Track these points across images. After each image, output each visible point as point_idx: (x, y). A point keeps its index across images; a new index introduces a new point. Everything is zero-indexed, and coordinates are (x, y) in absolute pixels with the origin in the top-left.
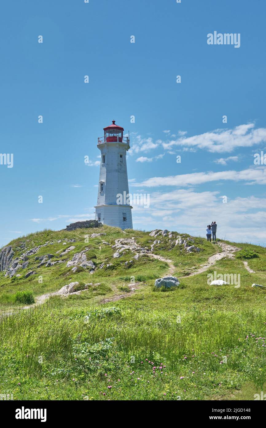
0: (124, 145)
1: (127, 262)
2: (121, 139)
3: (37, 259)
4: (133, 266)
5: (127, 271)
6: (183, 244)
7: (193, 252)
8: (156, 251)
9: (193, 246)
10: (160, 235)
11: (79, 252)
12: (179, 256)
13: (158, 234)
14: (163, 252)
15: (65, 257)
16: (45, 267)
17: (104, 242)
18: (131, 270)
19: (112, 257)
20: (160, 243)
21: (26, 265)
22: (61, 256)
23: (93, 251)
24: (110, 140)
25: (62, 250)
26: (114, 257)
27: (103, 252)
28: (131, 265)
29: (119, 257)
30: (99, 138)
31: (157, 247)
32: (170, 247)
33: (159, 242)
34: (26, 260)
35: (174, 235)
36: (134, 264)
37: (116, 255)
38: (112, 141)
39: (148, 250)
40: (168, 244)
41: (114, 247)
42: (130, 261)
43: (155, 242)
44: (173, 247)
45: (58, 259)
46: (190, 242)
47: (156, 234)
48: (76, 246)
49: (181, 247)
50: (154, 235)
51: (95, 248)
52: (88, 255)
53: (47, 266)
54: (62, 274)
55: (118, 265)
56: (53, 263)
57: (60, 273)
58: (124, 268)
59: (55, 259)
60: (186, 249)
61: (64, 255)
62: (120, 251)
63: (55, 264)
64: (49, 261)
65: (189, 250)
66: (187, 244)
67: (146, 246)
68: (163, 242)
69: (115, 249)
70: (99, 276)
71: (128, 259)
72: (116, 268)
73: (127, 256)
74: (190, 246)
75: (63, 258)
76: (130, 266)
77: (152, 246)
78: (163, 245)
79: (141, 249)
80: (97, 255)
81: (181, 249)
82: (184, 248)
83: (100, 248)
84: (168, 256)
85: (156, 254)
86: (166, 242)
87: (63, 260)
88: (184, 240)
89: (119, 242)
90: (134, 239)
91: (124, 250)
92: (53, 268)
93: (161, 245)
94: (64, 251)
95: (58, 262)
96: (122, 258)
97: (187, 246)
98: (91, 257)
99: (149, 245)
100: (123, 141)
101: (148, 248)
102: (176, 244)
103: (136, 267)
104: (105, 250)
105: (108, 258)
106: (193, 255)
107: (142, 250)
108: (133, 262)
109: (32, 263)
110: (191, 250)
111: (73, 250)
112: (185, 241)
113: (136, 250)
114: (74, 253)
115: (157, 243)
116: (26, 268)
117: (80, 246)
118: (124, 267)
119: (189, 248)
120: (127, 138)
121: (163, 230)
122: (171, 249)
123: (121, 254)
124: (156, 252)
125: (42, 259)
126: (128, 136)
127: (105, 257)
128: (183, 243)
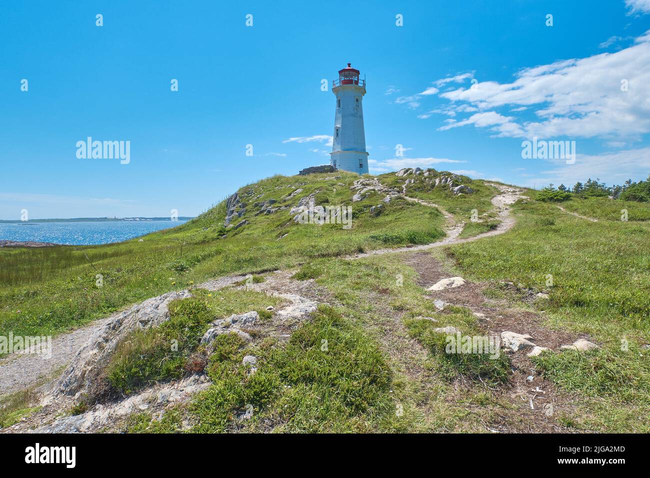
0: (360, 88)
1: (374, 207)
2: (357, 82)
3: (256, 205)
4: (383, 212)
5: (375, 221)
6: (448, 183)
7: (464, 194)
8: (411, 191)
9: (463, 185)
10: (411, 173)
11: (307, 196)
12: (445, 198)
13: (408, 172)
14: (421, 194)
15: (290, 202)
16: (262, 216)
17: (340, 184)
18: (381, 219)
19: (351, 200)
20: (414, 183)
21: (243, 213)
22: (285, 201)
23: (324, 193)
24: (345, 82)
25: (287, 194)
26: (354, 201)
27: (338, 194)
28: (381, 211)
29: (361, 200)
30: (334, 81)
31: (411, 187)
32: (429, 188)
33: (412, 182)
34: (243, 207)
35: (431, 173)
36: (384, 210)
37: (356, 197)
38: (348, 84)
39: (399, 192)
40: (425, 184)
41: (353, 188)
42: (379, 206)
43: (407, 182)
44: (433, 188)
45: (281, 205)
46: (457, 181)
47: (405, 173)
48: (304, 189)
49: (445, 187)
50: (402, 174)
51: (327, 189)
52: (317, 198)
53: (266, 214)
54: (280, 224)
55: (361, 211)
56: (274, 210)
57: (278, 223)
58: (370, 216)
59: (277, 205)
60: (452, 190)
61: (289, 200)
62: (362, 192)
63: (276, 211)
64: (270, 207)
65: (457, 191)
66: (453, 183)
67: (395, 187)
68: (418, 182)
69: (354, 191)
70: (331, 228)
71: (376, 203)
72: (357, 215)
73: (372, 199)
74: (457, 185)
75: (286, 203)
76: (379, 213)
77: (404, 186)
78: (419, 186)
79: (390, 190)
80: (329, 199)
81: (446, 190)
82: (450, 188)
83: (335, 190)
84: (429, 199)
85: (411, 197)
86: (422, 181)
87: (286, 207)
88: (448, 177)
89: (359, 183)
90: (378, 180)
91: (367, 192)
92: (271, 216)
93: (415, 185)
94: (290, 195)
95: (279, 209)
96: (366, 202)
97: (453, 186)
98: (321, 200)
99: (399, 185)
100: (359, 85)
101: (398, 190)
102: (437, 184)
103: (387, 215)
104: (341, 193)
105: (345, 201)
106: (465, 198)
107: (390, 192)
108: (383, 207)
109: (250, 211)
110: (461, 190)
111: (301, 193)
112: (449, 179)
113: (384, 192)
114: (300, 197)
115: (410, 182)
116: (243, 217)
117: (309, 189)
118: (369, 214)
119: (456, 188)
120: (363, 80)
121: (414, 168)
122: (430, 190)
123: (364, 197)
124: (411, 194)
125: (263, 205)
126: (364, 79)
127: (340, 201)
128: (446, 182)
